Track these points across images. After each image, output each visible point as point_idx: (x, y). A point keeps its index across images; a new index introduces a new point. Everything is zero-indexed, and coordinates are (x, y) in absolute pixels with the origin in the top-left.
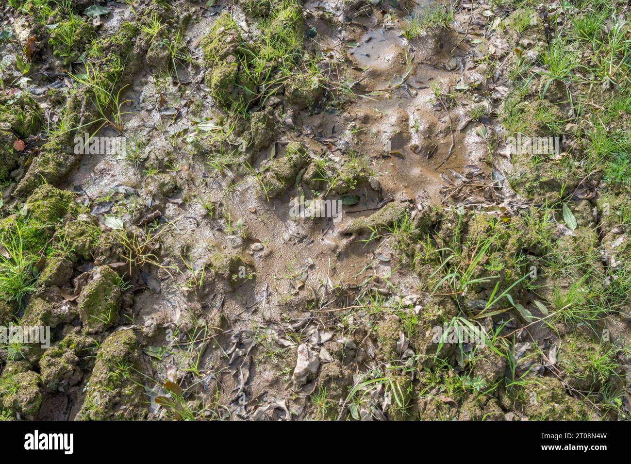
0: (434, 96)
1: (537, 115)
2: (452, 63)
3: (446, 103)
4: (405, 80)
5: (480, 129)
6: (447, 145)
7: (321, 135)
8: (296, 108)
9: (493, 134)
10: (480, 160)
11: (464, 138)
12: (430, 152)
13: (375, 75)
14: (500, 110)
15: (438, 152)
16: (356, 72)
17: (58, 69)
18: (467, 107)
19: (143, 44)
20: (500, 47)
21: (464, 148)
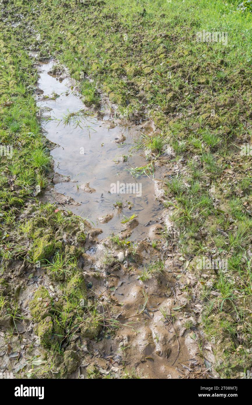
0: (163, 316)
1: (220, 323)
2: (169, 293)
3: (170, 320)
4: (146, 307)
5: (192, 334)
6: (176, 347)
7: (105, 354)
8: (88, 339)
9: (200, 337)
10: (196, 355)
11: (184, 340)
12: (168, 353)
13: (128, 307)
14: (200, 320)
15: (172, 352)
16: (118, 307)
18: (182, 321)
20: (192, 279)
21: (185, 348)
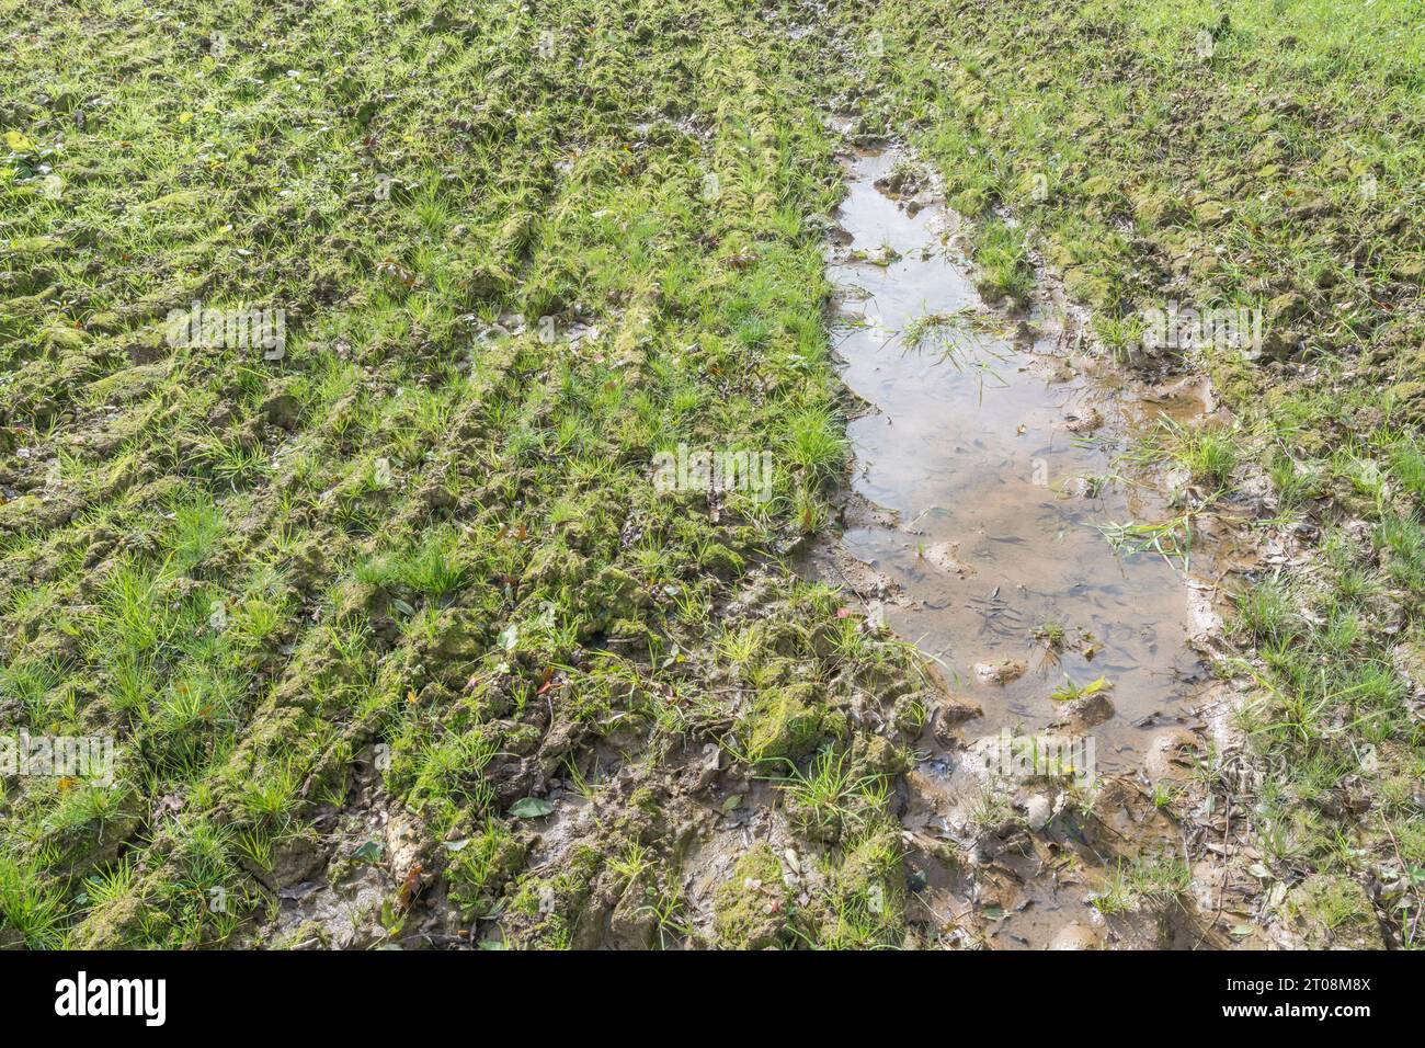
17: (451, 928)
19: (608, 892)
